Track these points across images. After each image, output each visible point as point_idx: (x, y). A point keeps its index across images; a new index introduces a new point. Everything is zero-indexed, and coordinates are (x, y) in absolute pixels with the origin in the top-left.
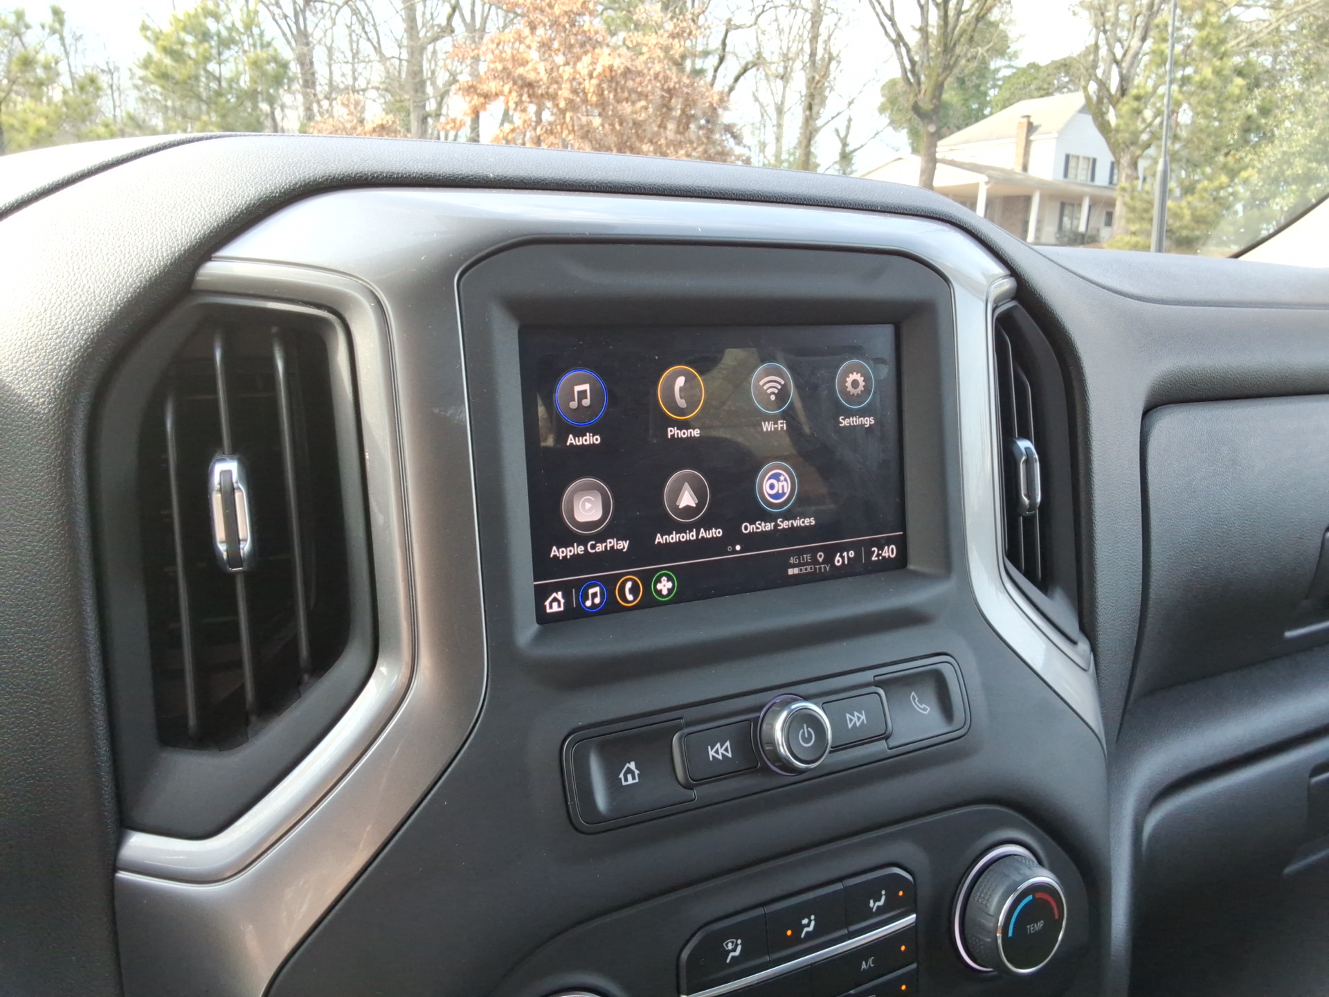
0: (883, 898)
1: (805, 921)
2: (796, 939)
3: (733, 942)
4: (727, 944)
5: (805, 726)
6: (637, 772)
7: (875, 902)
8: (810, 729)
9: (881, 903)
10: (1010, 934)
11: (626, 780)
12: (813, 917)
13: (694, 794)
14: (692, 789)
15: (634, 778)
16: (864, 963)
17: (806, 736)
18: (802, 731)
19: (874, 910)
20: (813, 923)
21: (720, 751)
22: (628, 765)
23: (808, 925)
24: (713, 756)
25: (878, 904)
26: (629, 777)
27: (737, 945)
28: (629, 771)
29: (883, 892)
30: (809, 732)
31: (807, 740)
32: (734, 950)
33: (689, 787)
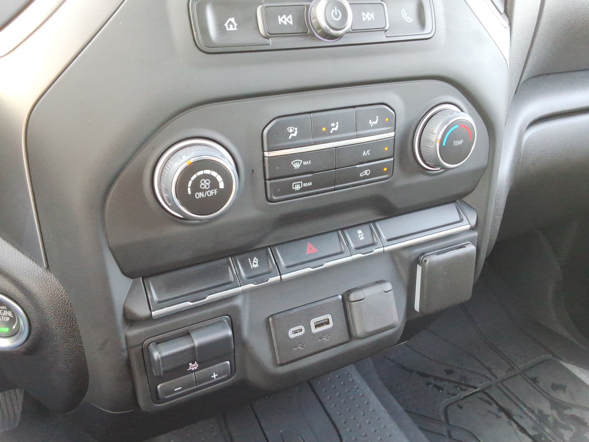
0: (377, 120)
1: (333, 125)
2: (327, 133)
3: (292, 129)
4: (289, 129)
5: (336, 8)
6: (235, 24)
7: (372, 121)
8: (338, 11)
9: (376, 123)
10: (444, 144)
11: (229, 27)
12: (337, 123)
13: (270, 41)
14: (268, 39)
15: (234, 27)
16: (364, 152)
17: (336, 14)
18: (333, 11)
19: (371, 126)
20: (337, 126)
21: (286, 20)
22: (230, 19)
23: (335, 127)
24: (281, 22)
25: (374, 123)
26: (231, 26)
27: (295, 130)
28: (230, 23)
29: (377, 117)
30: (338, 12)
31: (337, 17)
32: (293, 133)
33: (267, 38)
